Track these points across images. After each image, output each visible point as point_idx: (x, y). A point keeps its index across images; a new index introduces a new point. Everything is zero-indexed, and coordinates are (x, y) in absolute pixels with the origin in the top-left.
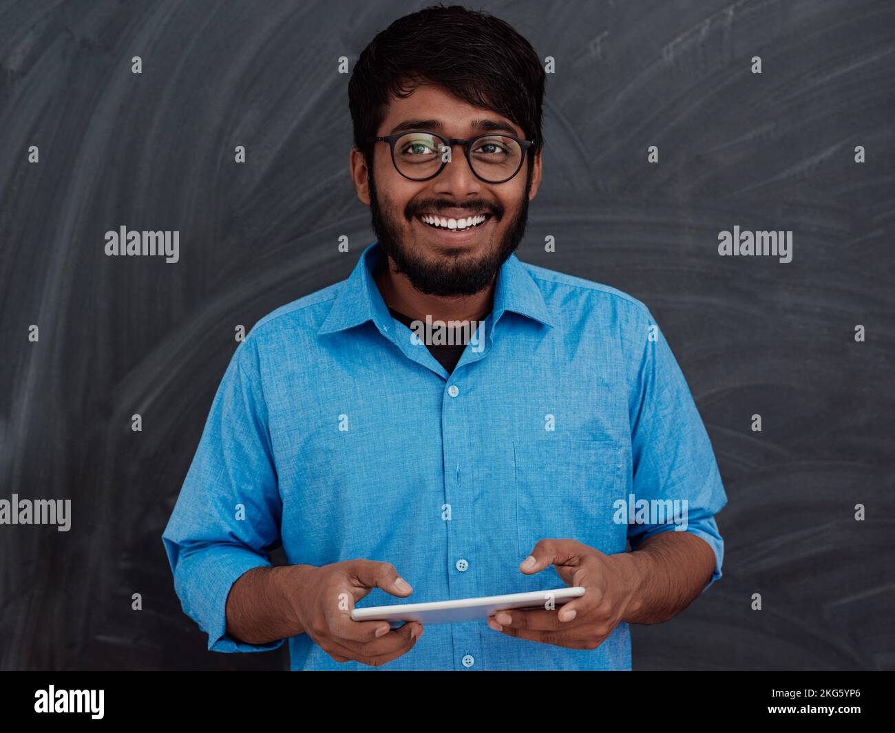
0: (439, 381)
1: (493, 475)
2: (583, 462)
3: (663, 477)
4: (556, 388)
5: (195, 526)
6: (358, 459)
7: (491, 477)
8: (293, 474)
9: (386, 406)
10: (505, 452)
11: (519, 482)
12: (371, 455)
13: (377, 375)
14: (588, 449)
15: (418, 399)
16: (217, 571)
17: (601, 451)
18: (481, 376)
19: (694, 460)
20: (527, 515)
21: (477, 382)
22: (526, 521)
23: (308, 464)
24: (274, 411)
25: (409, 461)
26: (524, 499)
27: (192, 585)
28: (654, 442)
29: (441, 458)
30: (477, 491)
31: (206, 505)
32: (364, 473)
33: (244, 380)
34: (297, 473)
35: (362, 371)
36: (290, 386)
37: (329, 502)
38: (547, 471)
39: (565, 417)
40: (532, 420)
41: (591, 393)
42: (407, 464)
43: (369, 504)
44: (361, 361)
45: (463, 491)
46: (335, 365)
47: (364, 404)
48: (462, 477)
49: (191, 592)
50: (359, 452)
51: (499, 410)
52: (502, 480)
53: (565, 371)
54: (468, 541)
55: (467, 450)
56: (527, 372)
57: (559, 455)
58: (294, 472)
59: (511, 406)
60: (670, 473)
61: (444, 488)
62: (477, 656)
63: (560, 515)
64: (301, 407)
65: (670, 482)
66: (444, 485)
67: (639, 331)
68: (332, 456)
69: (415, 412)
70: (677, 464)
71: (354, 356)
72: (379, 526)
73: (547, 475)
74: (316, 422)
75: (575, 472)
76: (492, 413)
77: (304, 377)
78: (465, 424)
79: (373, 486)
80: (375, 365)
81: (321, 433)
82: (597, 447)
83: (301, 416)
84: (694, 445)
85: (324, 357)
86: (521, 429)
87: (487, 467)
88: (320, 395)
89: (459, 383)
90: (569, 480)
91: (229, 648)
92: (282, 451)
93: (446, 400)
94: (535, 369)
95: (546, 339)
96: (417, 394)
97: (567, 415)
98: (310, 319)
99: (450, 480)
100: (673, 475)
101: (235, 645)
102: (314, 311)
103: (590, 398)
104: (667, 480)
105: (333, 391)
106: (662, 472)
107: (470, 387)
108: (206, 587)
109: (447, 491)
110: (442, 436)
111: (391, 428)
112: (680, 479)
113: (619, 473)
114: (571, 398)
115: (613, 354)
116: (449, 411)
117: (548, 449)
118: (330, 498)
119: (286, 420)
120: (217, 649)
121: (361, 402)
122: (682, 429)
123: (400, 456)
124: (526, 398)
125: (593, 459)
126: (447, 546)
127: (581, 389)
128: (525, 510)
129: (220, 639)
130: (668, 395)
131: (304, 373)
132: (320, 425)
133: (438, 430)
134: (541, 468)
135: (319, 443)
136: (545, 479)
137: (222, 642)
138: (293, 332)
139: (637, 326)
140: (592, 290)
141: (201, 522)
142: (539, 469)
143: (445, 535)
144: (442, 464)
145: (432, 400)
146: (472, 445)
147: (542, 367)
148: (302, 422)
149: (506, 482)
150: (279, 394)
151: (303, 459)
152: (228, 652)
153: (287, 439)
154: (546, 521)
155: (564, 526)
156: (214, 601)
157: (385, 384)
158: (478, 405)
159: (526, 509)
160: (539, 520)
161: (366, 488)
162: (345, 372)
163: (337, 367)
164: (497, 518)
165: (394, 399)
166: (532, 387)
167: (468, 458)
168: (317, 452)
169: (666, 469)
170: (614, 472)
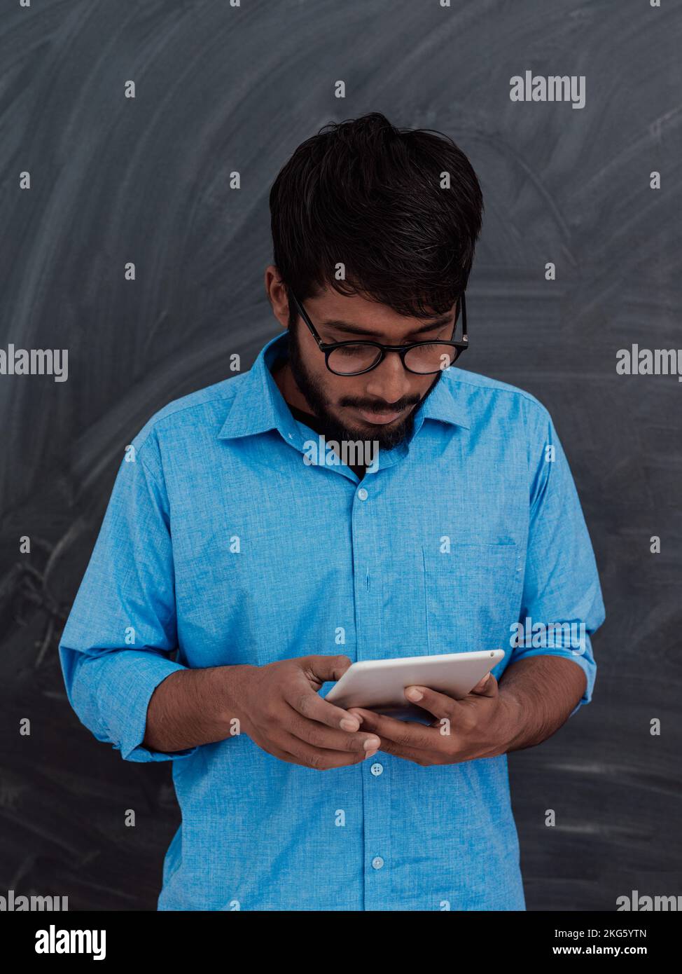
0: (347, 484)
1: (402, 580)
2: (491, 566)
3: (542, 583)
4: (464, 491)
5: (104, 633)
6: (265, 564)
7: (400, 582)
8: (193, 577)
9: (294, 509)
10: (414, 556)
11: (428, 587)
12: (278, 559)
13: (284, 477)
14: (496, 553)
15: (327, 503)
16: (134, 676)
17: (507, 555)
18: (389, 479)
19: (574, 570)
20: (437, 620)
21: (386, 485)
22: (436, 627)
23: (210, 568)
24: (176, 512)
25: (318, 566)
26: (434, 605)
27: (103, 692)
28: (536, 546)
29: (351, 562)
30: (387, 597)
31: (116, 610)
32: (272, 578)
33: (149, 478)
34: (197, 576)
35: (269, 472)
36: (193, 486)
37: (232, 607)
38: (456, 576)
39: (473, 521)
40: (441, 524)
41: (498, 496)
42: (316, 568)
43: (277, 609)
44: (267, 462)
45: (372, 596)
46: (240, 465)
47: (271, 507)
48: (372, 582)
49: (103, 700)
50: (267, 556)
51: (408, 514)
52: (411, 585)
53: (472, 474)
54: (377, 648)
55: (376, 554)
56: (435, 474)
57: (469, 559)
58: (195, 574)
59: (420, 509)
60: (549, 580)
61: (354, 593)
62: (386, 764)
63: (470, 620)
64: (204, 509)
65: (548, 589)
66: (354, 590)
67: (537, 432)
68: (238, 560)
69: (324, 516)
70: (558, 572)
71: (259, 456)
72: (287, 632)
73: (456, 579)
74: (221, 525)
75: (484, 576)
76: (401, 517)
77: (208, 478)
78: (374, 527)
79: (281, 591)
80: (282, 467)
81: (225, 536)
82: (504, 550)
83: (204, 518)
84: (576, 556)
85: (229, 458)
86: (430, 532)
87: (396, 572)
88: (225, 496)
89: (368, 486)
90: (479, 584)
91: (145, 757)
92: (181, 553)
93: (356, 504)
94: (443, 472)
95: (454, 441)
96: (326, 497)
97: (475, 519)
98: (210, 416)
99: (359, 585)
100: (552, 583)
101: (149, 753)
102: (213, 407)
103: (498, 501)
104: (546, 586)
105: (239, 493)
106: (541, 578)
107: (378, 490)
108: (122, 693)
109: (357, 595)
110: (352, 540)
111: (299, 532)
112: (560, 587)
113: (518, 576)
114: (478, 501)
115: (519, 456)
116: (359, 513)
117: (457, 553)
118: (233, 603)
119: (188, 521)
120: (132, 759)
121: (268, 505)
122: (565, 537)
123: (309, 561)
124: (434, 502)
125: (500, 563)
126: (356, 652)
127: (489, 492)
128: (435, 616)
129: (136, 748)
130: (557, 500)
131: (207, 473)
132: (226, 528)
133: (347, 533)
134: (450, 572)
135: (223, 546)
136: (455, 583)
137: (138, 752)
138: (193, 429)
139: (536, 428)
140: (496, 389)
141: (110, 628)
142: (448, 574)
143: (354, 641)
144: (351, 569)
145: (343, 504)
146: (381, 550)
147: (450, 469)
148: (205, 524)
149: (415, 586)
150: (181, 494)
151: (205, 562)
152: (142, 761)
153: (188, 541)
154: (456, 626)
155: (474, 630)
156: (134, 707)
157: (293, 486)
158: (387, 508)
159: (436, 614)
160: (450, 625)
161: (273, 593)
162: (251, 473)
163: (243, 467)
164: (406, 624)
165: (302, 502)
166: (441, 490)
167: (378, 562)
168: (221, 555)
169: (546, 575)
170: (513, 576)
